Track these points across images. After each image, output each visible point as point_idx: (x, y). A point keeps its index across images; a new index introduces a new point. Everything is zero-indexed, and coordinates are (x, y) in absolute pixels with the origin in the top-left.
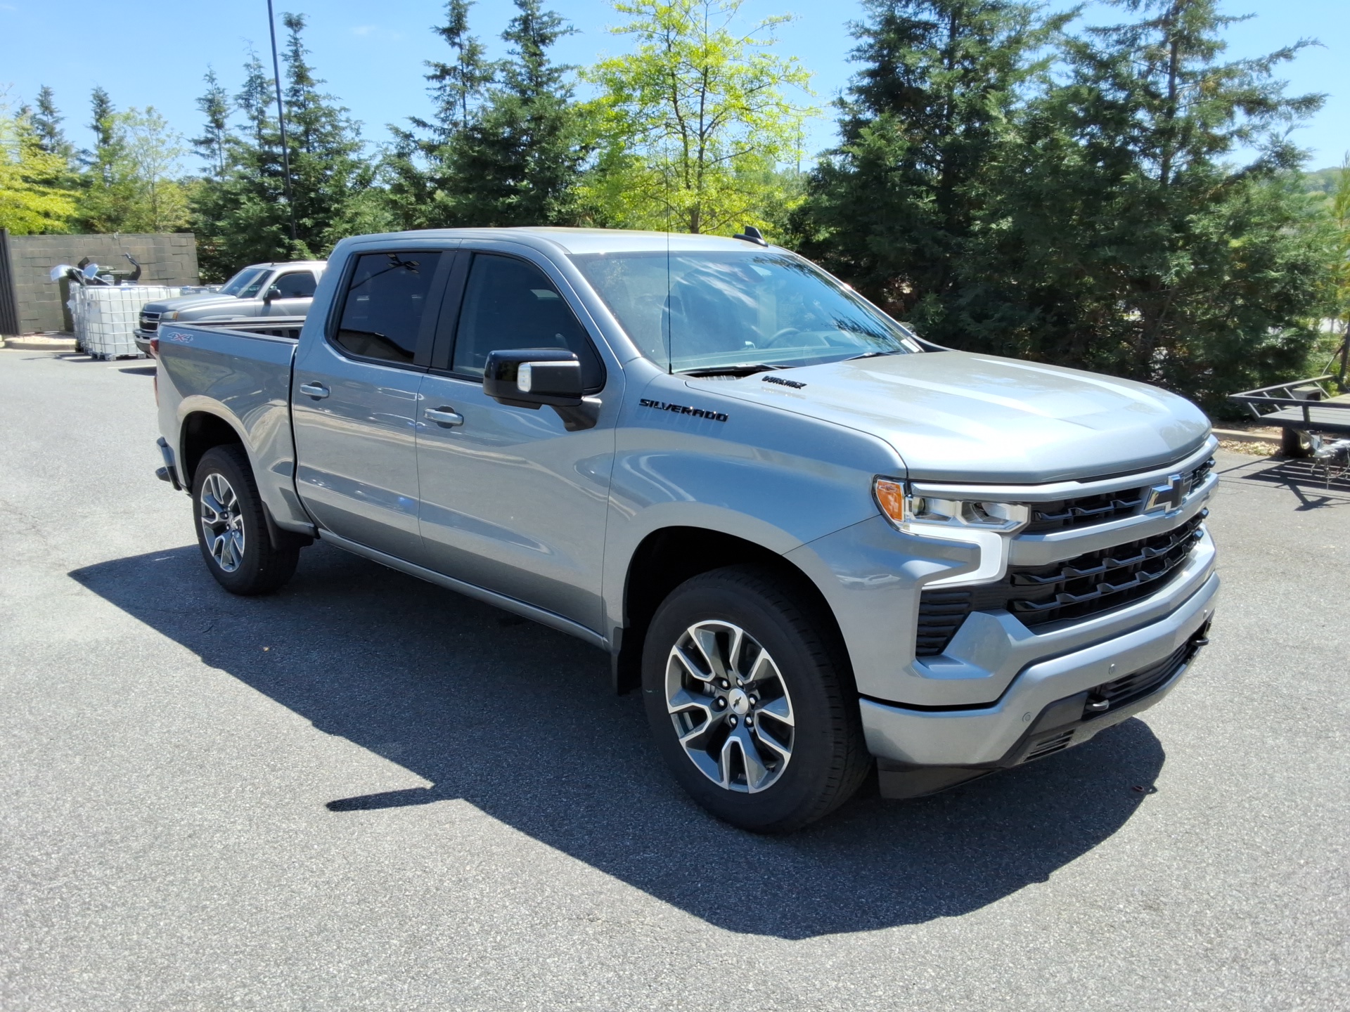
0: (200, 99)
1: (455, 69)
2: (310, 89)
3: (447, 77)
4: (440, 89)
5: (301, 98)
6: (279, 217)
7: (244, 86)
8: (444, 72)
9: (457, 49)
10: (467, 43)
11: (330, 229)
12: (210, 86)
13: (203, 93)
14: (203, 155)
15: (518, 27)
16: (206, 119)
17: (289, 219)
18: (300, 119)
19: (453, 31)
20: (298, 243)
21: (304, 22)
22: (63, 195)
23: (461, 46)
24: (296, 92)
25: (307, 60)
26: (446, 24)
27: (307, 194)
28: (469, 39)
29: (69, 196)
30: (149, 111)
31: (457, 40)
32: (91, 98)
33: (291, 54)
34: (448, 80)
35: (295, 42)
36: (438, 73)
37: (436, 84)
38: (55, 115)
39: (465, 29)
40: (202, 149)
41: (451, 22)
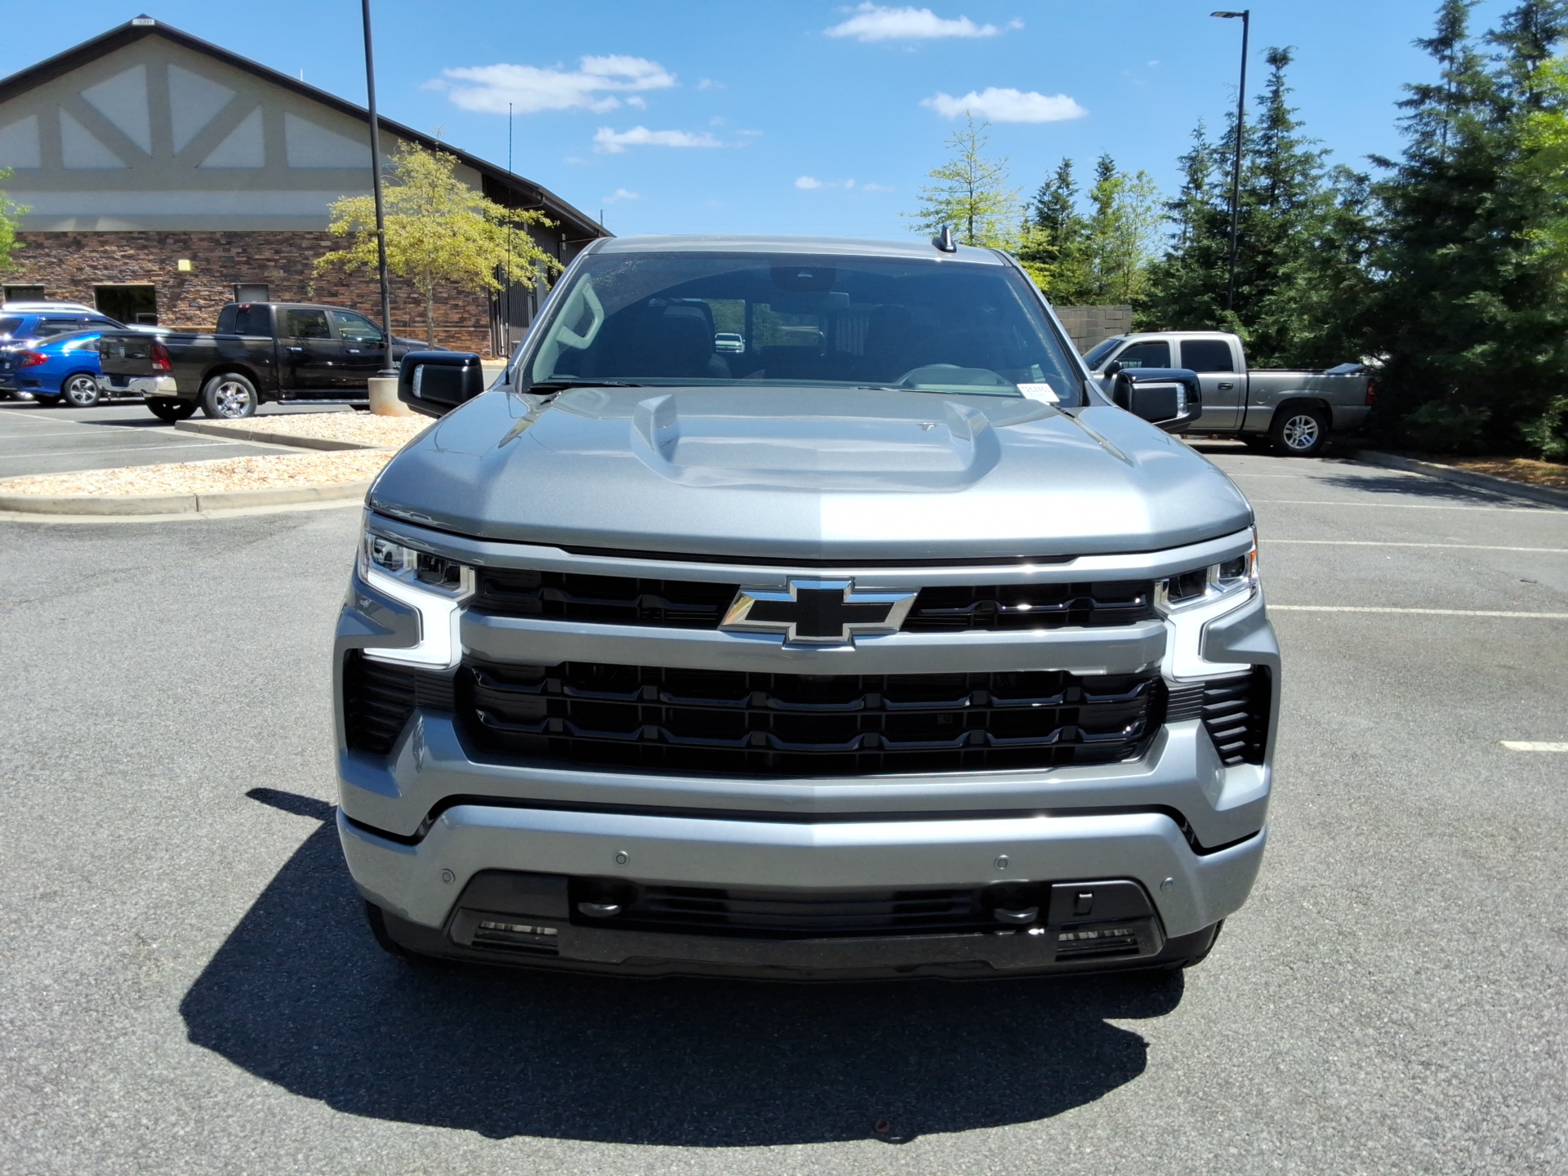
0: (1182, 158)
1: (1439, 89)
2: (1285, 134)
3: (1428, 101)
4: (1415, 117)
5: (1274, 146)
6: (1216, 285)
7: (1223, 139)
8: (1425, 93)
9: (1446, 63)
10: (1460, 55)
11: (1273, 298)
12: (1196, 143)
13: (1187, 151)
14: (1175, 220)
15: (1514, 24)
16: (1184, 179)
17: (1227, 287)
18: (1268, 170)
19: (1441, 44)
20: (1229, 314)
21: (1290, 55)
22: (1041, 270)
23: (1452, 59)
24: (1267, 139)
25: (1288, 101)
26: (1434, 35)
27: (1254, 257)
28: (1464, 50)
29: (1046, 270)
30: (1140, 176)
31: (1448, 52)
32: (1097, 167)
33: (1270, 95)
34: (1428, 105)
35: (1277, 80)
36: (1416, 97)
37: (1411, 111)
38: (1071, 187)
39: (1461, 36)
40: (1176, 214)
41: (1441, 31)
